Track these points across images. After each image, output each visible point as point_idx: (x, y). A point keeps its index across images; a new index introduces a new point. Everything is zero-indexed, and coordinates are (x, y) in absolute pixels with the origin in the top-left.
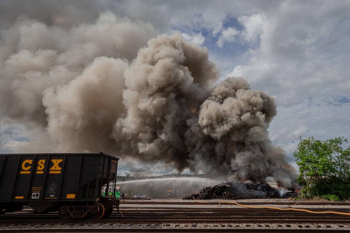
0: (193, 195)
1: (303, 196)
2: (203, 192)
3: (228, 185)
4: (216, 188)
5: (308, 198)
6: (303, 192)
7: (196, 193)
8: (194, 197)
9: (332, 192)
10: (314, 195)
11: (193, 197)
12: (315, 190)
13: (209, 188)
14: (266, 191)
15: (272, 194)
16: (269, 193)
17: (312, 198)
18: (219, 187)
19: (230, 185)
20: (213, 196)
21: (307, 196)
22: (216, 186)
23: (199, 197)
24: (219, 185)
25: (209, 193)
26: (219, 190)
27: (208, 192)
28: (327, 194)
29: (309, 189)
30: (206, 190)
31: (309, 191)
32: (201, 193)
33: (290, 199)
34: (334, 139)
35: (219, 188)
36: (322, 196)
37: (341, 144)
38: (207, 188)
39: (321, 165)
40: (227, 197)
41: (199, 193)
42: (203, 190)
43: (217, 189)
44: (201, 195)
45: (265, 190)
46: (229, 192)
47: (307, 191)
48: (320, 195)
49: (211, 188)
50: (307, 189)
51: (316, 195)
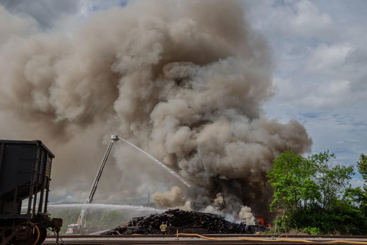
0: (117, 229)
1: (277, 230)
2: (132, 224)
3: (171, 214)
4: (152, 218)
5: (283, 231)
6: (278, 224)
7: (122, 227)
8: (119, 232)
9: (313, 224)
10: (291, 228)
11: (117, 232)
12: (292, 222)
13: (142, 218)
14: (223, 224)
15: (231, 228)
16: (226, 226)
17: (288, 231)
18: (157, 217)
19: (173, 215)
20: (148, 230)
21: (283, 229)
22: (152, 216)
23: (126, 232)
24: (156, 214)
25: (142, 226)
26: (157, 221)
27: (141, 224)
28: (308, 227)
29: (285, 220)
30: (137, 222)
31: (285, 223)
32: (129, 226)
33: (259, 233)
34: (318, 154)
35: (157, 219)
36: (300, 229)
37: (327, 160)
38: (139, 219)
39: (304, 187)
40: (170, 231)
41: (126, 226)
42: (133, 221)
43: (154, 220)
44: (130, 229)
45: (221, 222)
46: (171, 225)
47: (282, 222)
48: (299, 227)
49: (145, 218)
50: (282, 219)
51: (294, 227)
